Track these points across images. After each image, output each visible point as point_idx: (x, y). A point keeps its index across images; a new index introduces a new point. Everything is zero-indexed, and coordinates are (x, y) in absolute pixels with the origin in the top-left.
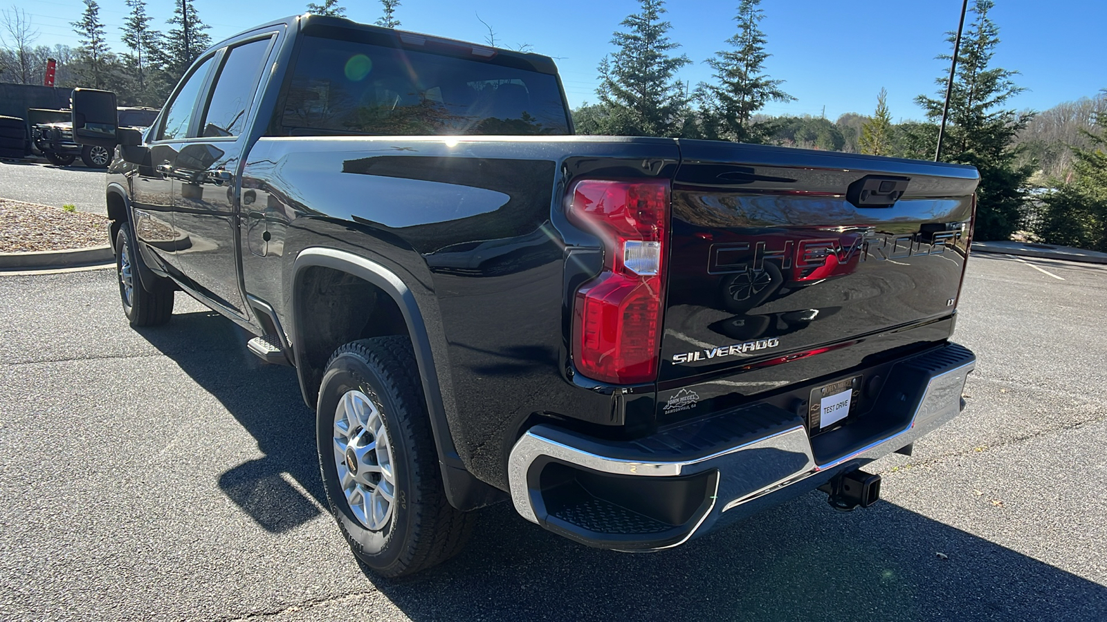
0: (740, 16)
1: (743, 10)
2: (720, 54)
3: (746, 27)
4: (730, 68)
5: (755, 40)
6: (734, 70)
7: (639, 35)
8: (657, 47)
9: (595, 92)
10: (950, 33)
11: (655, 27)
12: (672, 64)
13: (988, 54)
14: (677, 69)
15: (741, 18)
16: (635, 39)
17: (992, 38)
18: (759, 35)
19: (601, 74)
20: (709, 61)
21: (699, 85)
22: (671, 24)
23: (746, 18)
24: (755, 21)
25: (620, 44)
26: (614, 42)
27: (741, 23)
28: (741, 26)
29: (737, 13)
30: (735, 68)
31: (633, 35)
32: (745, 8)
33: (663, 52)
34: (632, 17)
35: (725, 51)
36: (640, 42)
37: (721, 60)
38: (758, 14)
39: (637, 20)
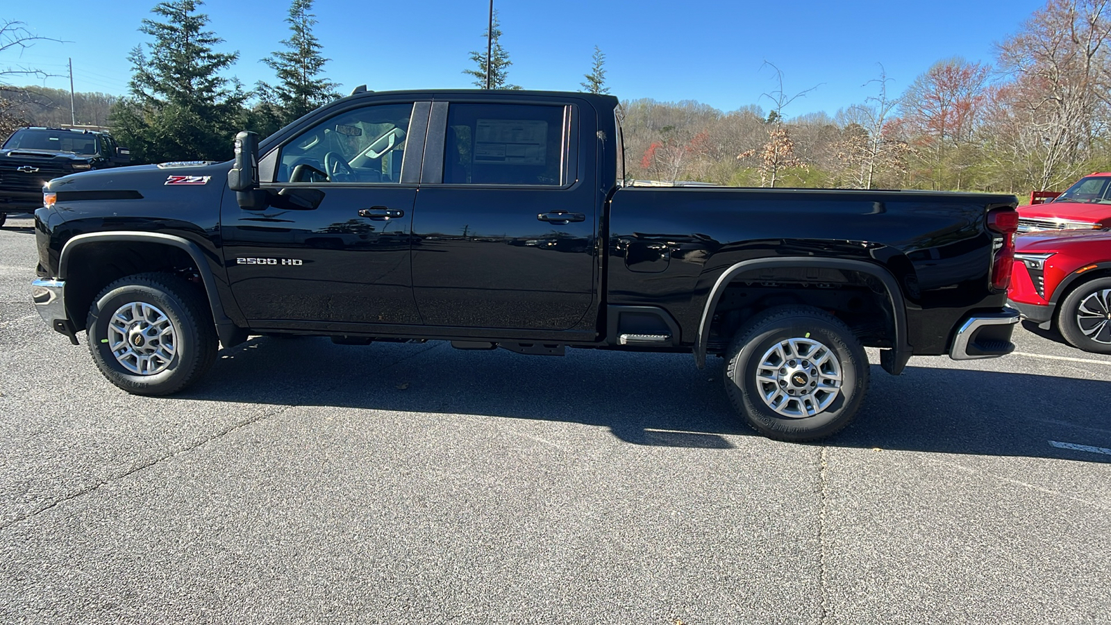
0: (292, 19)
1: (295, 13)
2: (276, 54)
3: (298, 29)
4: (288, 68)
5: (309, 44)
6: (292, 71)
7: (176, 25)
8: (199, 41)
9: (128, 85)
10: (473, 53)
11: (193, 19)
12: (222, 61)
13: (503, 73)
14: (228, 65)
15: (292, 21)
16: (172, 29)
17: (505, 61)
18: (312, 39)
19: (135, 66)
20: (265, 60)
21: (257, 83)
22: (209, 18)
23: (297, 20)
24: (308, 24)
25: (152, 33)
26: (145, 31)
27: (292, 25)
28: (293, 29)
29: (288, 15)
30: (293, 69)
31: (169, 25)
32: (296, 12)
33: (206, 46)
34: (165, 4)
35: (282, 52)
36: (178, 33)
37: (278, 60)
38: (309, 18)
39: (171, 10)
